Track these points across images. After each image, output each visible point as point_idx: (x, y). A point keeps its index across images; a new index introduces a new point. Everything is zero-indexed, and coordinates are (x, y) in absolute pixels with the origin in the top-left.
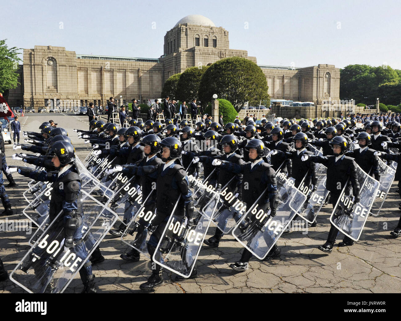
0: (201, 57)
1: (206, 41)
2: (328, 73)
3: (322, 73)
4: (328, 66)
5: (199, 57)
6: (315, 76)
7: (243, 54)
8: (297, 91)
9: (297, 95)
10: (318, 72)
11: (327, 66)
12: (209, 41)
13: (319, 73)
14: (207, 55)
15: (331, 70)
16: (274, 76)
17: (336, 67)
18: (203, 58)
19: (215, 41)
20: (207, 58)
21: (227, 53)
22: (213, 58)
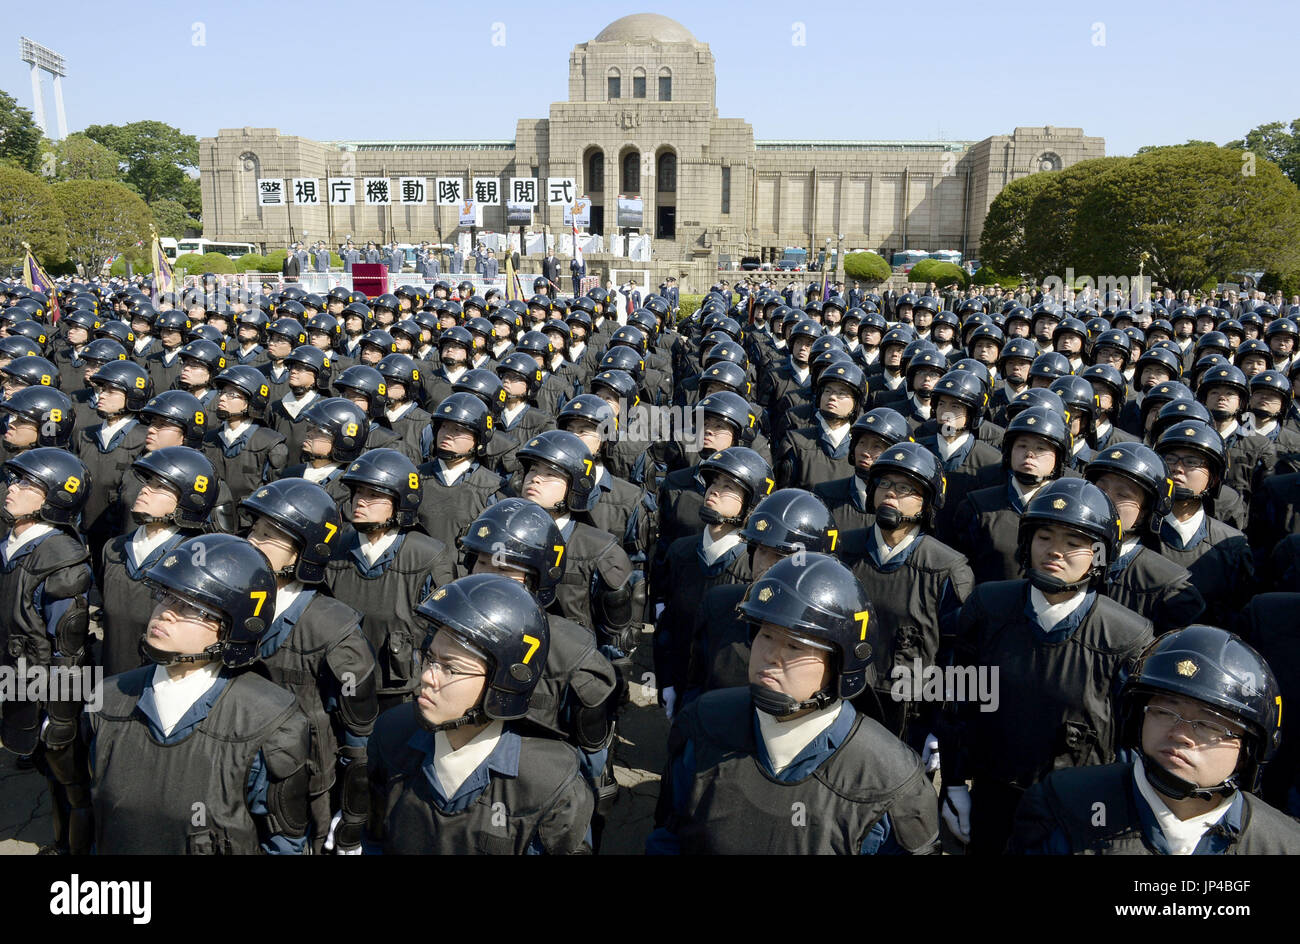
0: (566, 131)
1: (640, 84)
2: (1052, 154)
3: (1023, 158)
4: (1051, 131)
5: (559, 131)
6: (995, 169)
7: (693, 113)
8: (959, 218)
9: (960, 229)
10: (1007, 154)
11: (1047, 134)
12: (649, 83)
13: (1010, 158)
14: (584, 125)
15: (1063, 145)
16: (872, 173)
17: (1085, 134)
18: (572, 131)
19: (665, 83)
20: (584, 130)
21: (643, 114)
22: (602, 131)
